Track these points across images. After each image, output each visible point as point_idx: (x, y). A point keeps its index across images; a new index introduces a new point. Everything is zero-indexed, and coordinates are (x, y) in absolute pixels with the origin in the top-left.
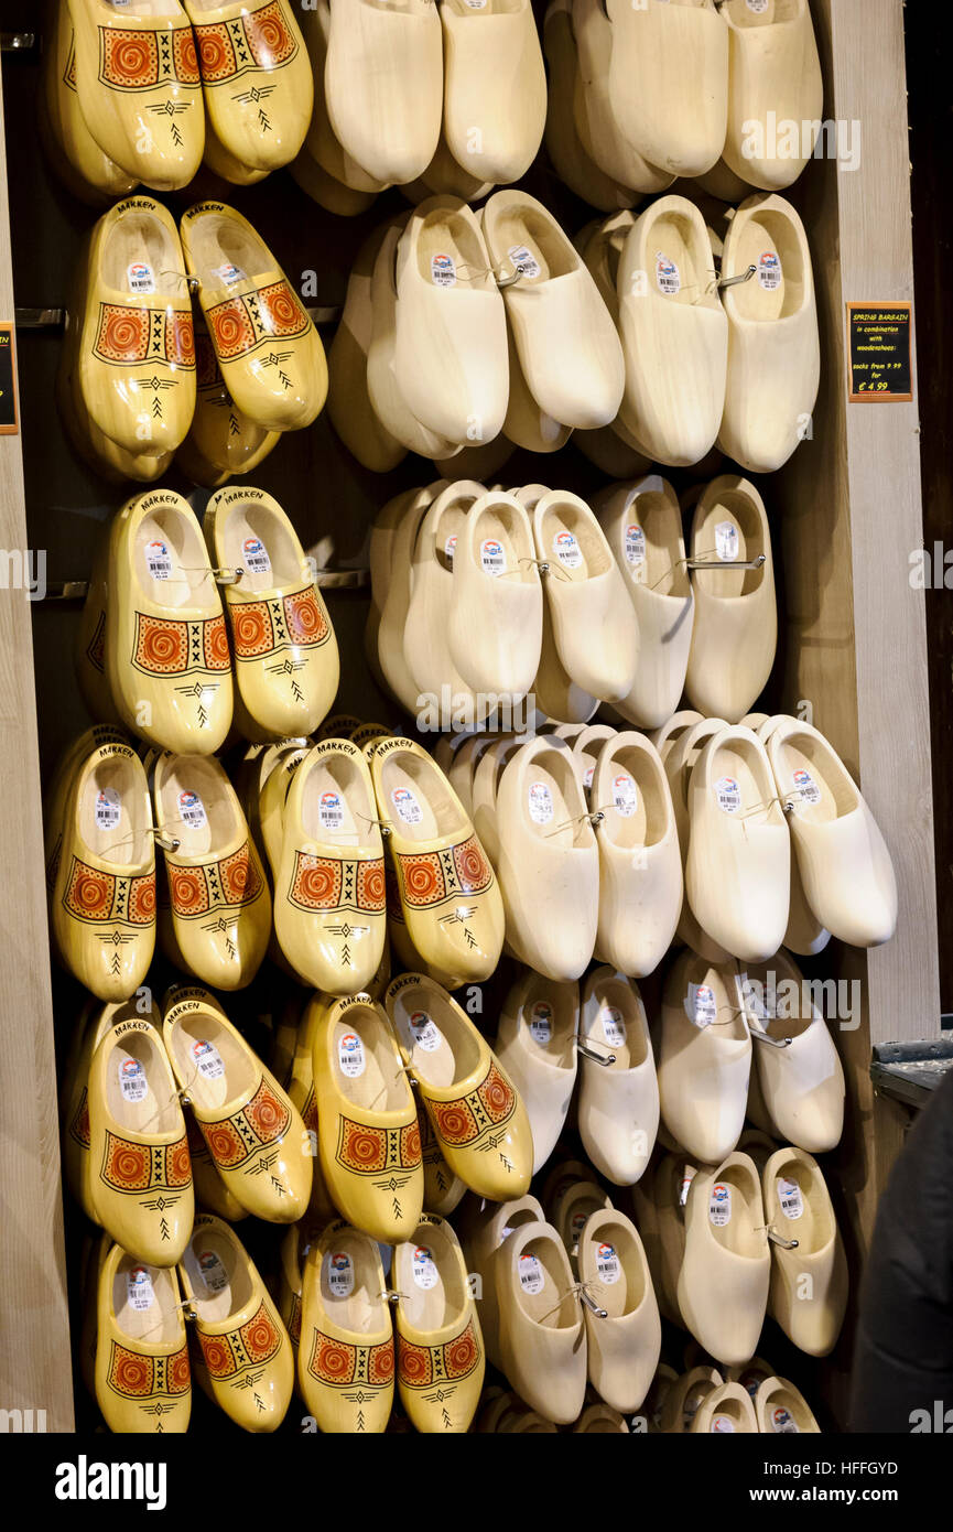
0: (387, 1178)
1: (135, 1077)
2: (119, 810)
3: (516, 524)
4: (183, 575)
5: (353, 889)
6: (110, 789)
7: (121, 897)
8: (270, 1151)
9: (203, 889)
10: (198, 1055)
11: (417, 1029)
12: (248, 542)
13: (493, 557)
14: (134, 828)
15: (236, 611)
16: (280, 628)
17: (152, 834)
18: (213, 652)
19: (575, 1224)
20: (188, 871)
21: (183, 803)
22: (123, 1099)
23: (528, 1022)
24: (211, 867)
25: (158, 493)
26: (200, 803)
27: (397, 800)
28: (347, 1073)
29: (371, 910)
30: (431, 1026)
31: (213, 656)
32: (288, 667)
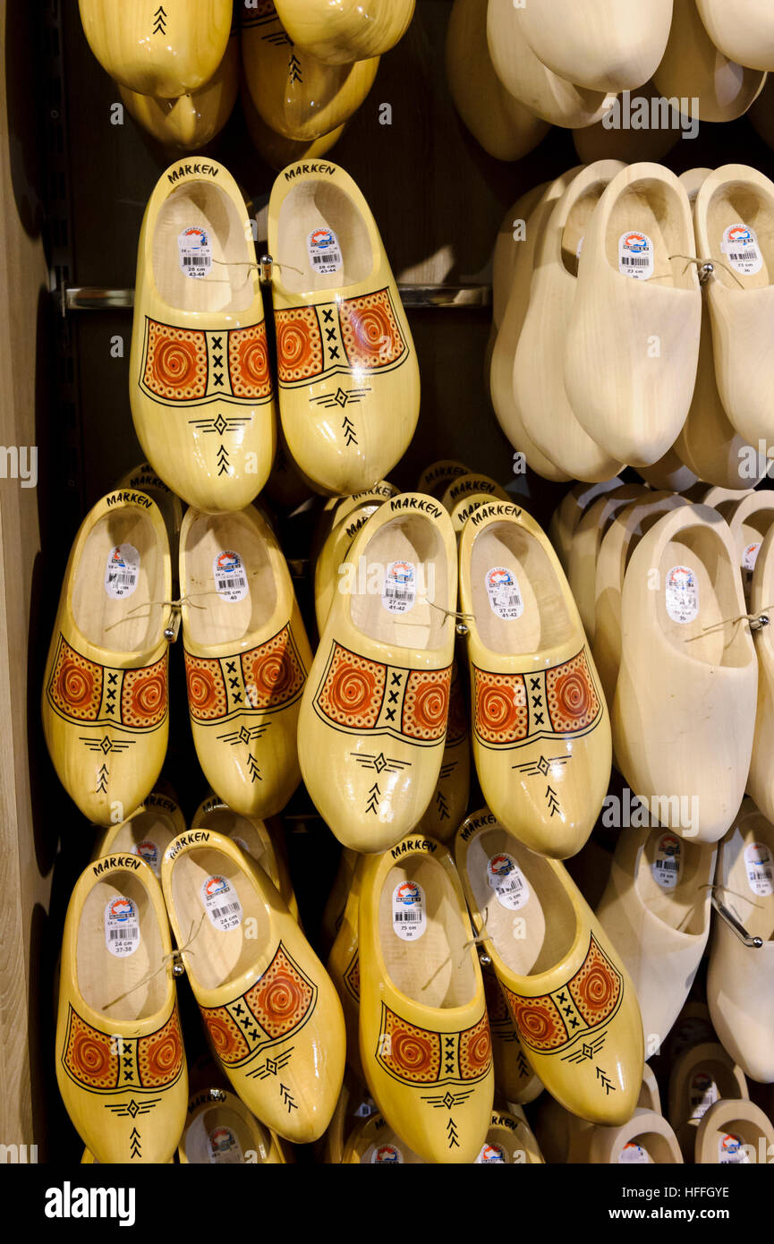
0: (441, 1092)
1: (125, 923)
2: (136, 573)
3: (671, 210)
4: (224, 273)
5: (398, 707)
6: (126, 546)
7: (112, 694)
8: (281, 1049)
9: (220, 688)
10: (210, 895)
11: (498, 877)
12: (317, 234)
13: (636, 256)
14: (152, 597)
15: (281, 319)
16: (333, 344)
17: (167, 610)
18: (242, 373)
19: (695, 1086)
20: (202, 664)
21: (221, 567)
22: (106, 949)
23: (650, 860)
24: (230, 661)
25: (192, 161)
26: (242, 568)
27: (493, 584)
28: (402, 934)
29: (421, 739)
30: (516, 874)
31: (242, 379)
32: (342, 398)
